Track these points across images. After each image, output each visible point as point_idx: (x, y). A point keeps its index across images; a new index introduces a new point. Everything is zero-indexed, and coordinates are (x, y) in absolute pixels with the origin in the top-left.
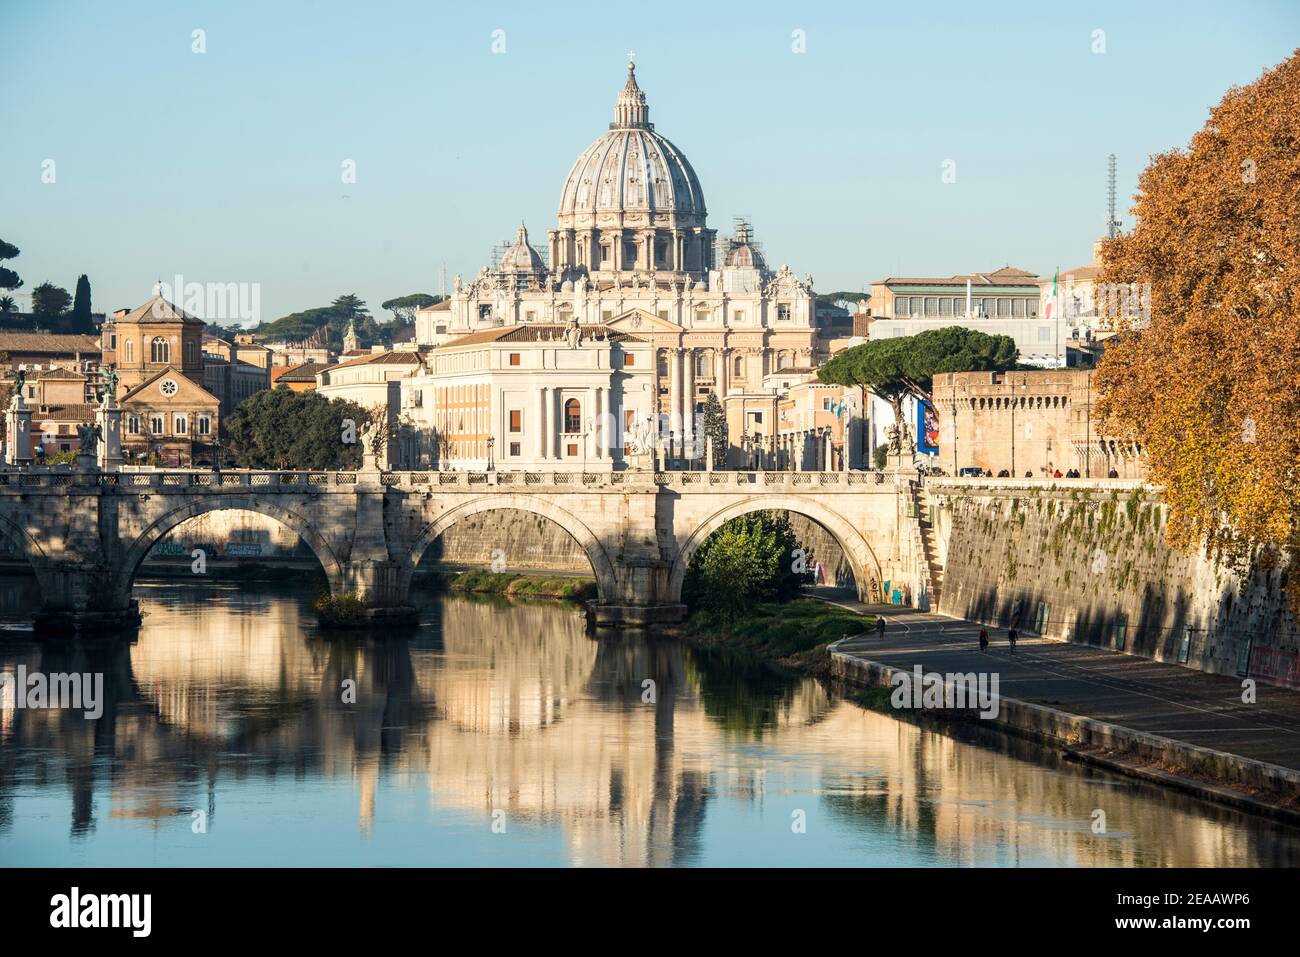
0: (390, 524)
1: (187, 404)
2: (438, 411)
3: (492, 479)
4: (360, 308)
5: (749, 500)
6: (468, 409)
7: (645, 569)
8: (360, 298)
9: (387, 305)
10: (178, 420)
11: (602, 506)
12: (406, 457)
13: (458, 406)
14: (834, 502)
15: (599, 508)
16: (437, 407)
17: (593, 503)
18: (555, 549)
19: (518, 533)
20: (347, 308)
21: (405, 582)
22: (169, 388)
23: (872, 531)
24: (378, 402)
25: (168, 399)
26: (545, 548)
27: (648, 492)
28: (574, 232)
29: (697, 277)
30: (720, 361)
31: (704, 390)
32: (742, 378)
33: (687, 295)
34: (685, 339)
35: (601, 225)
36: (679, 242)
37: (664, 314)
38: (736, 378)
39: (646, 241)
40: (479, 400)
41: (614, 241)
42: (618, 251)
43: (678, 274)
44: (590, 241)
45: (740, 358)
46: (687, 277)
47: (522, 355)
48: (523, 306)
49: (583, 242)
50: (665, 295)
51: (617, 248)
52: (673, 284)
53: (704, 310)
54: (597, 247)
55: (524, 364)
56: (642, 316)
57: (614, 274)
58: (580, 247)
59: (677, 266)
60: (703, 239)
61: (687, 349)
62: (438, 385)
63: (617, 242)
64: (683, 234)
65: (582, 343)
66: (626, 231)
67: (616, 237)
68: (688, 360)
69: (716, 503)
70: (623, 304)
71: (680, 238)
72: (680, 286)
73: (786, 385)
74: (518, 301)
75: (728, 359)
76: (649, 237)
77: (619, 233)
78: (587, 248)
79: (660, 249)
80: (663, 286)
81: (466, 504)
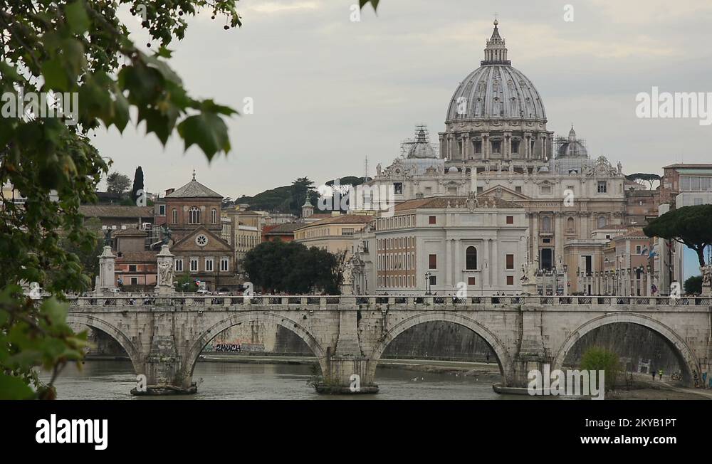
0: (361, 331)
1: (212, 251)
2: (380, 255)
3: (431, 301)
4: (311, 186)
5: (606, 316)
6: (400, 254)
7: (535, 363)
8: (310, 179)
9: (330, 183)
10: (208, 262)
11: (505, 319)
12: (357, 285)
13: (394, 251)
14: (665, 319)
15: (502, 321)
16: (378, 252)
17: (498, 317)
18: (463, 348)
19: (437, 338)
20: (302, 186)
21: (372, 370)
22: (202, 240)
23: (693, 338)
24: (340, 249)
25: (201, 247)
26: (456, 347)
27: (535, 311)
28: (457, 134)
29: (540, 164)
30: (558, 221)
31: (546, 241)
32: (573, 232)
33: (534, 175)
34: (533, 205)
35: (475, 129)
36: (528, 141)
37: (518, 188)
38: (568, 232)
39: (505, 139)
40: (408, 247)
41: (483, 140)
42: (487, 146)
43: (528, 162)
44: (467, 140)
45: (571, 219)
46: (535, 164)
47: (438, 217)
48: (423, 185)
49: (463, 141)
50: (519, 175)
51: (486, 145)
52: (525, 169)
53: (546, 185)
54: (472, 144)
55: (438, 224)
56: (504, 190)
57: (483, 161)
58: (460, 144)
59: (527, 157)
60: (544, 138)
61: (535, 213)
62: (379, 237)
63: (485, 140)
64: (531, 134)
65: (478, 209)
66: (492, 133)
67: (485, 137)
68: (535, 220)
69: (583, 318)
70: (491, 182)
71: (528, 137)
72: (530, 170)
73: (608, 237)
74: (419, 180)
75: (562, 220)
76: (508, 137)
77: (487, 135)
78: (465, 145)
79: (515, 145)
80: (518, 170)
81: (412, 318)
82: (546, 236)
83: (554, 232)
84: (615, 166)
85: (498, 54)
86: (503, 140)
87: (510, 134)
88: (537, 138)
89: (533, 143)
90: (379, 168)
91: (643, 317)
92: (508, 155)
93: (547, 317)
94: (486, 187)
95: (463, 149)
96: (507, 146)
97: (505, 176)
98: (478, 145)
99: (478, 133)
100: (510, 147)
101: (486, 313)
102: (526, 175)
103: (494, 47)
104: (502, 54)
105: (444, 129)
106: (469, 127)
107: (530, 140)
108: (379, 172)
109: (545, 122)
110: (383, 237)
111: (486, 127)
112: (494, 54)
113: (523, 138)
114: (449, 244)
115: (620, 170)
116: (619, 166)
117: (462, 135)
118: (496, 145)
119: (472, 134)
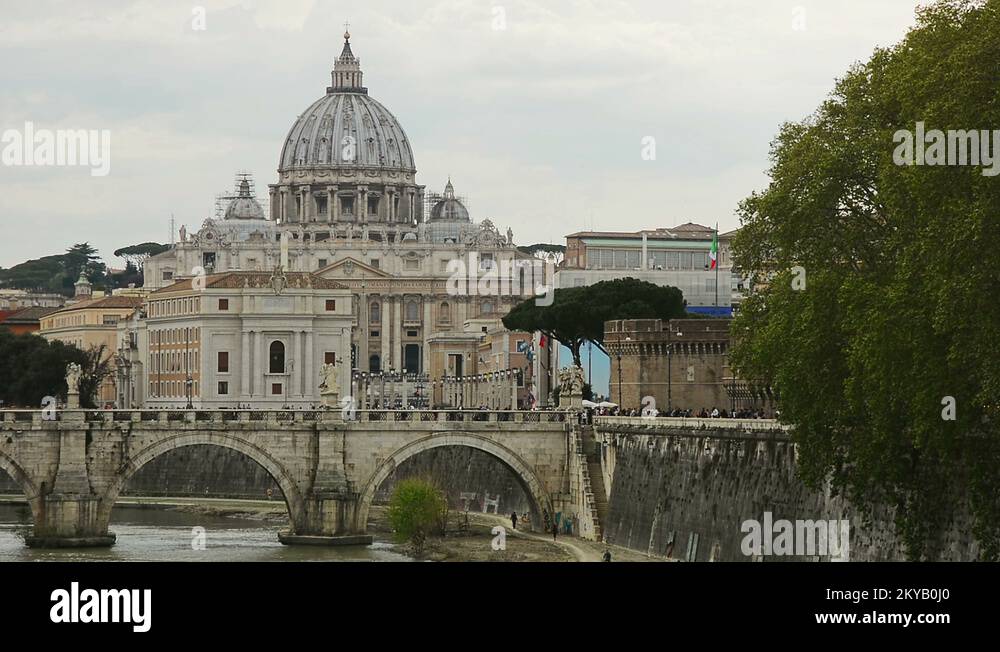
0: (92, 459)
2: (152, 352)
3: (191, 417)
4: (92, 255)
5: (431, 437)
6: (179, 351)
7: (333, 502)
8: (92, 246)
9: (118, 253)
11: (294, 441)
12: (121, 395)
13: (168, 347)
14: (509, 441)
15: (291, 444)
16: (151, 348)
17: (284, 439)
18: (257, 482)
19: (222, 468)
20: (80, 256)
21: (106, 514)
23: (544, 466)
24: (94, 344)
26: (247, 480)
27: (336, 430)
28: (293, 187)
29: (406, 229)
30: (427, 307)
31: (412, 333)
32: (447, 322)
33: (397, 245)
34: (394, 286)
35: (319, 180)
36: (391, 197)
37: (375, 262)
38: (442, 322)
39: (360, 195)
40: (190, 342)
41: (329, 195)
42: (334, 204)
43: (390, 226)
44: (307, 195)
45: (445, 304)
46: (397, 229)
47: (231, 301)
48: (244, 255)
49: (301, 196)
50: (376, 244)
51: (332, 202)
52: (384, 235)
53: (413, 258)
54: (314, 200)
55: (232, 309)
56: (355, 264)
57: (330, 225)
58: (298, 200)
59: (388, 219)
60: (412, 194)
61: (397, 295)
62: (151, 328)
63: (332, 196)
64: (394, 189)
65: (286, 290)
66: (342, 186)
67: (332, 192)
68: (398, 305)
69: (400, 440)
70: (337, 253)
71: (391, 193)
72: (391, 237)
73: (484, 329)
74: (239, 250)
75: (434, 305)
76: (363, 192)
77: (335, 188)
78: (304, 202)
79: (373, 203)
80: (375, 237)
81: (165, 440)
82: (412, 327)
83: (422, 322)
84: (503, 233)
85: (350, 78)
86: (357, 196)
87: (366, 188)
88: (402, 194)
89: (396, 201)
90: (183, 231)
91: (480, 438)
92: (363, 216)
93: (351, 438)
94: (332, 260)
95: (302, 207)
96: (361, 204)
97: (357, 246)
98: (322, 202)
99: (323, 185)
100: (366, 205)
101: (268, 434)
102: (385, 245)
103: (344, 69)
104: (356, 78)
105: (276, 179)
106: (309, 178)
107: (393, 196)
108: (183, 237)
109: (414, 172)
110: (157, 328)
111: (333, 178)
112: (344, 78)
113: (383, 193)
114: (246, 339)
115: (510, 239)
116: (510, 233)
117: (301, 188)
118: (347, 202)
119: (314, 186)
